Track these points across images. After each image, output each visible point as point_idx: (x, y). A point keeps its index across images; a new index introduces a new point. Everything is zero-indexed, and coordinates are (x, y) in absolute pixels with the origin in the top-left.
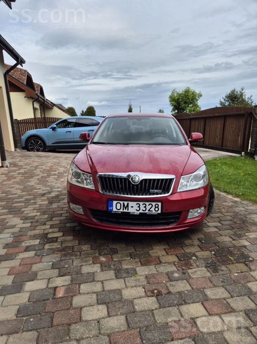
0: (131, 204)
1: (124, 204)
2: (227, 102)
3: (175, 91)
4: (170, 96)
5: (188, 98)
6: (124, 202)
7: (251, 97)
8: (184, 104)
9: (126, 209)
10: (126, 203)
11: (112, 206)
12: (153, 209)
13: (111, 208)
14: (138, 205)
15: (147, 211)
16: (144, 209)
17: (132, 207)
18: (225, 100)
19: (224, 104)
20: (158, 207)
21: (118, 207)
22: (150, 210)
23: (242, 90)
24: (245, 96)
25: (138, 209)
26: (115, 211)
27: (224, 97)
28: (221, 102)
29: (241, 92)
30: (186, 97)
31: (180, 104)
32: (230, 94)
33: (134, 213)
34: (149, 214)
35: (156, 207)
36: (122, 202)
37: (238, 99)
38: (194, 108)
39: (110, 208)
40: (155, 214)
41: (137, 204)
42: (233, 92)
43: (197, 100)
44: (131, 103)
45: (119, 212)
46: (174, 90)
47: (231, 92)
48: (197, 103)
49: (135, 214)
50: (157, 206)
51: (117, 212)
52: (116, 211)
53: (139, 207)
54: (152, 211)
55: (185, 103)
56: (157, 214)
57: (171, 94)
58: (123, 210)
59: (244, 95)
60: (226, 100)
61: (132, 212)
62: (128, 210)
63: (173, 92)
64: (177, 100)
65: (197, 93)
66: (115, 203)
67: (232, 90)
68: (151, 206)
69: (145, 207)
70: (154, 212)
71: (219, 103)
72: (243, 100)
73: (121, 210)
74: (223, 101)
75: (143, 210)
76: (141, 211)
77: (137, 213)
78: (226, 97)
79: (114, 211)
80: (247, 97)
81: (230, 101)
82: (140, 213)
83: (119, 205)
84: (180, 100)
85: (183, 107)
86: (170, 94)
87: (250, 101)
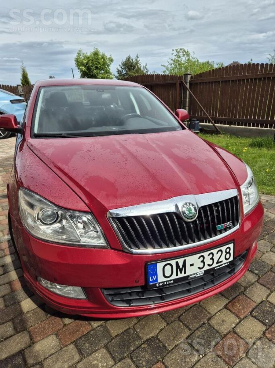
0: (190, 260)
1: (177, 263)
2: (124, 70)
3: (82, 52)
4: (76, 59)
5: (99, 63)
6: (178, 260)
7: (146, 66)
8: (95, 70)
9: (181, 273)
10: (181, 261)
11: (156, 274)
12: (222, 258)
13: (155, 279)
14: (202, 259)
15: (215, 265)
16: (211, 262)
17: (192, 265)
18: (121, 67)
19: (121, 72)
20: (229, 253)
21: (168, 273)
22: (219, 261)
23: (138, 57)
24: (140, 65)
25: (201, 265)
26: (163, 282)
27: (121, 64)
28: (118, 70)
29: (136, 60)
30: (96, 61)
31: (91, 69)
32: (125, 61)
33: (195, 275)
34: (218, 267)
35: (227, 253)
36: (173, 262)
37: (134, 67)
38: (107, 75)
39: (152, 278)
40: (226, 264)
41: (199, 258)
42: (128, 59)
43: (108, 66)
44: (24, 65)
45: (170, 281)
46: (80, 51)
47: (127, 59)
48: (109, 69)
49: (197, 276)
50: (228, 250)
51: (167, 281)
52: (165, 282)
53: (203, 261)
54: (222, 262)
55: (97, 68)
56: (228, 263)
57: (77, 56)
58: (177, 275)
59: (140, 63)
60: (123, 67)
61: (192, 275)
62: (185, 273)
63: (79, 54)
64: (85, 65)
65: (108, 57)
66: (160, 266)
67: (127, 57)
68: (220, 253)
69: (212, 259)
70: (224, 261)
71: (117, 70)
72: (139, 69)
73: (174, 277)
74: (120, 69)
75: (209, 265)
76: (207, 268)
77: (201, 273)
78: (122, 64)
79: (161, 283)
80: (142, 65)
81: (127, 69)
82: (205, 271)
83: (168, 268)
84: (90, 65)
85: (95, 74)
86: (75, 56)
87: (146, 70)
